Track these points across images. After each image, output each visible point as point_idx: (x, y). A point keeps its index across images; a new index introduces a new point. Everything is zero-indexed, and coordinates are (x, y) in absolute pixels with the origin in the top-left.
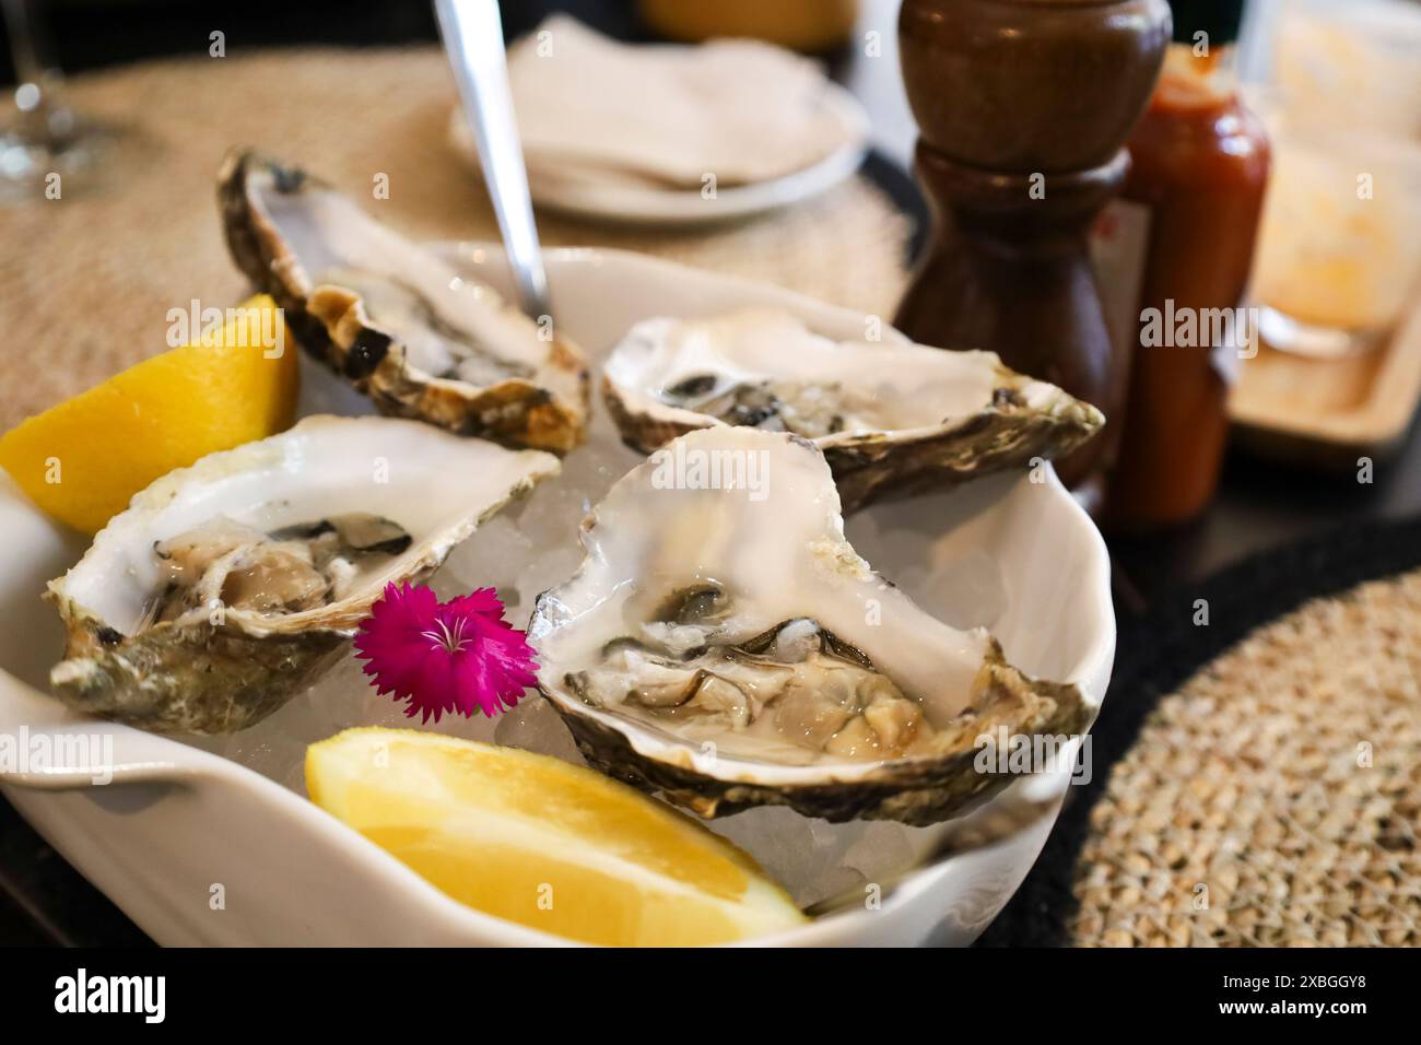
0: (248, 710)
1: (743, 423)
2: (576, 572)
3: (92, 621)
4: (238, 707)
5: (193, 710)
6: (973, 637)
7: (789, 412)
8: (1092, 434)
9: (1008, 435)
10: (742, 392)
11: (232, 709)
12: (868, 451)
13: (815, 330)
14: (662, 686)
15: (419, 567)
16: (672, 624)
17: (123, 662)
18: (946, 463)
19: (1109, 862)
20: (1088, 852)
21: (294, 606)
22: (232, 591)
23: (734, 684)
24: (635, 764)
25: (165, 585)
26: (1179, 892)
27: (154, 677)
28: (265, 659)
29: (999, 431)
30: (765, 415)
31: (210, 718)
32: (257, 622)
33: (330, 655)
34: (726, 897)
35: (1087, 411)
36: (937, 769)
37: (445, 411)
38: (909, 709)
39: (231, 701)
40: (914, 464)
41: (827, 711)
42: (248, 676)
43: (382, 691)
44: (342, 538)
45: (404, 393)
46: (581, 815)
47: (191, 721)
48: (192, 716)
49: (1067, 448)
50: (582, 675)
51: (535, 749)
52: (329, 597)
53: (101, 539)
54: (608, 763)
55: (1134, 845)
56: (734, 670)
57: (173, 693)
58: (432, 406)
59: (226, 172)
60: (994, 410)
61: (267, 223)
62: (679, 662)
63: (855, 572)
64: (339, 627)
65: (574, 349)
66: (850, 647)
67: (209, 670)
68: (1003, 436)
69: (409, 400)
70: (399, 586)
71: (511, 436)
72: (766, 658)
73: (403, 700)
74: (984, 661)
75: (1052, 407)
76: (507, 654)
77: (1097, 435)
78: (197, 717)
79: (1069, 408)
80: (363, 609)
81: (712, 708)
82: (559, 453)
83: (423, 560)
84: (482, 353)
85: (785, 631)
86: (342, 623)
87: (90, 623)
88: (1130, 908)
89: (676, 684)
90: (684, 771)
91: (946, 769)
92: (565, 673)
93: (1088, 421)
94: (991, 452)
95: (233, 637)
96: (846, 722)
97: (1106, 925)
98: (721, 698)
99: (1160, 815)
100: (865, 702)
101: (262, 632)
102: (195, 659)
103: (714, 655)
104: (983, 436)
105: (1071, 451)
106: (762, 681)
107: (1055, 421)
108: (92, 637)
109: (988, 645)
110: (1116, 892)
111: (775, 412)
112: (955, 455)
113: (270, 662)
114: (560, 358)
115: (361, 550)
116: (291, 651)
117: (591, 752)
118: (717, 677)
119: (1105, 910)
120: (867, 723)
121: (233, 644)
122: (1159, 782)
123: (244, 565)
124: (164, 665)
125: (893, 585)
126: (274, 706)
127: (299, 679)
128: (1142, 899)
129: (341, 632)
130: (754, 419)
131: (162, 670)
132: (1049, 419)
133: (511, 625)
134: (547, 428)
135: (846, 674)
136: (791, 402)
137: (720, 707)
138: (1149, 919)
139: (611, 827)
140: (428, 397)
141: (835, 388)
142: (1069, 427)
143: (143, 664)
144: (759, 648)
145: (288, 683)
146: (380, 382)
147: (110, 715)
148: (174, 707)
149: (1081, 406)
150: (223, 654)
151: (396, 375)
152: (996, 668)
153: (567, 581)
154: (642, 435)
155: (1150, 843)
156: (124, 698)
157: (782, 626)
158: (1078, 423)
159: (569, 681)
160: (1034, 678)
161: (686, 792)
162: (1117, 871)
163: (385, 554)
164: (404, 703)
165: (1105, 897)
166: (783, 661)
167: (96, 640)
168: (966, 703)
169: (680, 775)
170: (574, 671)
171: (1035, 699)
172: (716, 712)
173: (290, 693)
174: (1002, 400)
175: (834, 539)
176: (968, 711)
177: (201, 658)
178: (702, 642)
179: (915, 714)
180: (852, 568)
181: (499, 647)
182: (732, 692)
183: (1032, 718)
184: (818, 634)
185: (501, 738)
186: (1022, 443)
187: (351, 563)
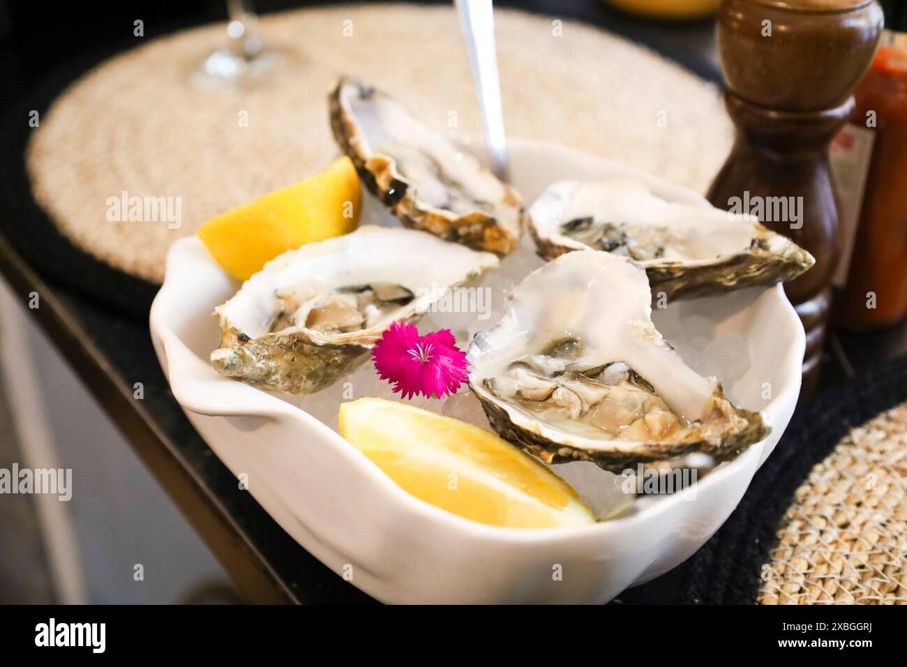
0: (314, 383)
1: (605, 249)
2: (498, 323)
3: (235, 329)
4: (308, 381)
5: (284, 381)
6: (709, 381)
7: (633, 244)
8: (807, 269)
9: (756, 267)
10: (608, 228)
11: (305, 382)
12: (673, 271)
13: (656, 194)
14: (535, 389)
15: (411, 314)
16: (549, 357)
17: (248, 352)
18: (719, 280)
19: (802, 519)
20: (790, 513)
21: (343, 330)
22: (311, 320)
23: (575, 393)
24: (513, 429)
25: (278, 312)
26: (841, 541)
27: (264, 361)
28: (324, 356)
29: (751, 265)
30: (617, 245)
31: (293, 385)
32: (319, 336)
33: (360, 358)
34: (555, 507)
35: (805, 255)
36: (673, 450)
37: (438, 227)
38: (670, 418)
39: (304, 377)
40: (700, 279)
41: (624, 413)
42: (314, 365)
43: (383, 378)
44: (375, 294)
45: (415, 216)
46: (482, 456)
47: (282, 386)
48: (283, 384)
49: (792, 276)
50: (493, 381)
51: (463, 419)
52: (363, 326)
53: (246, 285)
54: (500, 428)
55: (818, 511)
56: (577, 385)
57: (273, 371)
58: (432, 223)
59: (331, 87)
60: (749, 252)
61: (350, 116)
62: (548, 378)
63: (653, 339)
64: (365, 343)
65: (518, 195)
66: (645, 381)
67: (293, 360)
68: (753, 267)
69: (418, 220)
70: (399, 324)
71: (475, 242)
72: (596, 381)
73: (394, 383)
74: (712, 394)
75: (784, 251)
76: (453, 364)
77: (810, 270)
78: (285, 384)
79: (795, 253)
80: (378, 334)
81: (560, 404)
82: (500, 255)
83: (413, 310)
84: (467, 195)
85: (609, 368)
86: (365, 341)
87: (234, 330)
88: (808, 547)
89: (542, 389)
90: (536, 435)
91: (678, 451)
92: (483, 378)
93: (805, 262)
94: (746, 276)
95: (307, 344)
96: (634, 420)
97: (793, 555)
98: (567, 400)
99: (838, 495)
100: (646, 410)
101: (321, 342)
102: (285, 353)
103: (568, 376)
104: (741, 266)
105: (794, 278)
106: (592, 393)
107: (785, 261)
108: (235, 338)
109: (716, 386)
110: (802, 537)
111: (624, 244)
112: (725, 276)
113: (326, 358)
114: (510, 201)
115: (383, 301)
116: (337, 354)
117: (493, 422)
118: (567, 388)
119: (794, 546)
120: (645, 422)
121: (307, 347)
122: (841, 477)
123: (320, 305)
124: (269, 356)
125: (673, 349)
126: (329, 383)
127: (342, 369)
128: (818, 542)
129: (364, 346)
130: (612, 247)
131: (268, 358)
132: (781, 259)
133: (459, 349)
134: (495, 239)
135: (639, 394)
136: (636, 238)
137: (566, 405)
138: (820, 554)
139: (497, 463)
140: (429, 219)
141: (664, 230)
142: (793, 264)
143: (258, 354)
144: (594, 375)
145: (336, 371)
146: (402, 209)
147: (239, 379)
148: (274, 378)
149: (802, 253)
150: (301, 352)
151: (411, 205)
152: (718, 400)
153: (493, 327)
154: (546, 251)
155: (829, 512)
156: (247, 371)
157: (608, 365)
158: (799, 262)
159: (485, 382)
160: (739, 407)
161: (537, 447)
162: (806, 524)
163: (397, 305)
164: (393, 385)
165: (796, 539)
166: (605, 383)
167: (237, 340)
168: (698, 417)
169: (534, 437)
170: (488, 377)
171: (737, 418)
172: (562, 407)
173: (337, 376)
174: (756, 245)
175: (644, 319)
176: (698, 421)
177: (289, 353)
178: (563, 368)
179: (673, 420)
180: (652, 337)
181: (449, 361)
182: (574, 397)
183: (733, 429)
184: (628, 371)
185: (446, 411)
186: (764, 272)
187: (378, 308)
